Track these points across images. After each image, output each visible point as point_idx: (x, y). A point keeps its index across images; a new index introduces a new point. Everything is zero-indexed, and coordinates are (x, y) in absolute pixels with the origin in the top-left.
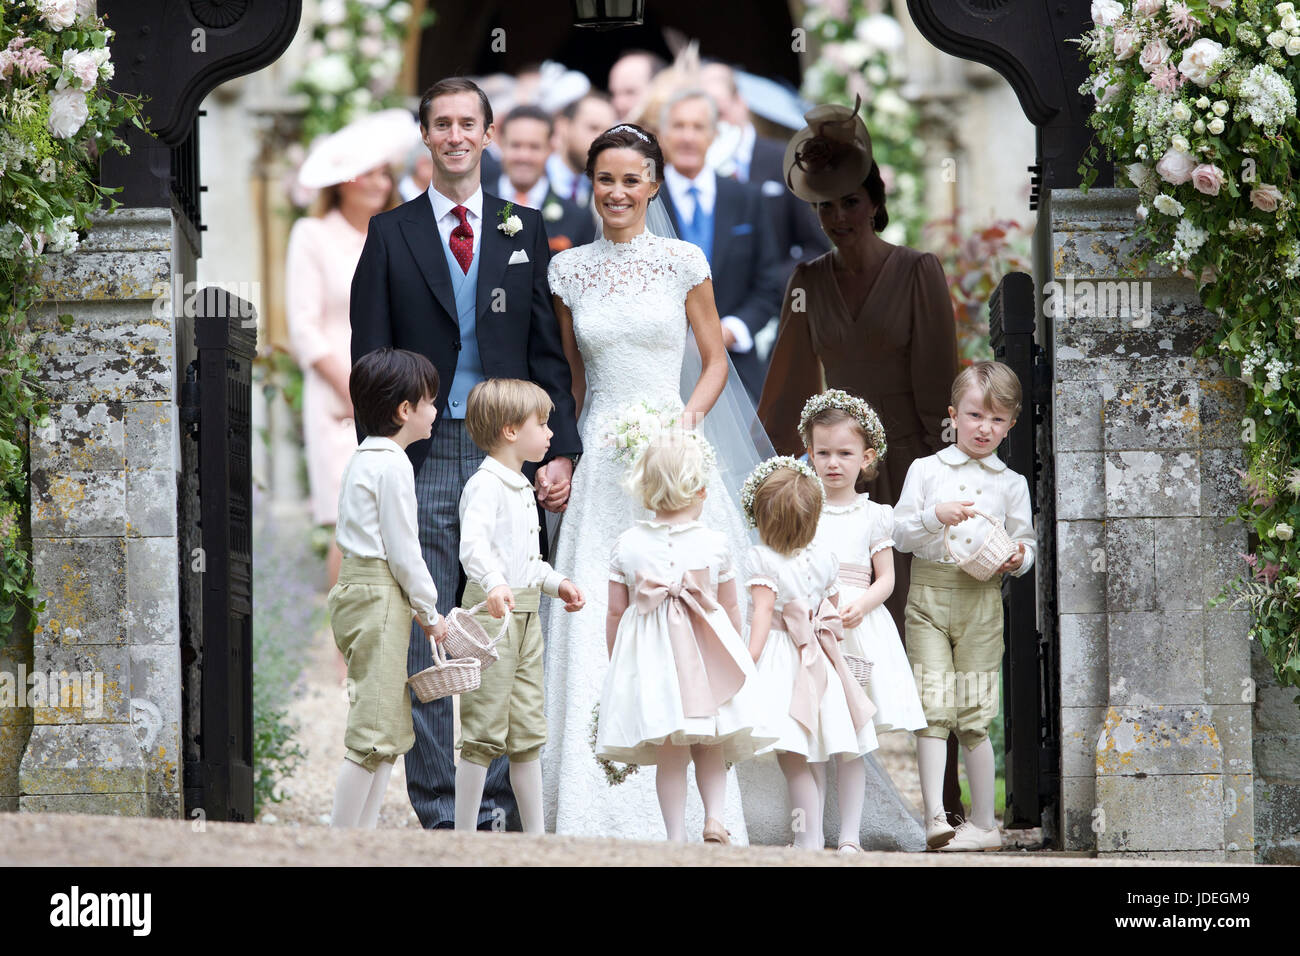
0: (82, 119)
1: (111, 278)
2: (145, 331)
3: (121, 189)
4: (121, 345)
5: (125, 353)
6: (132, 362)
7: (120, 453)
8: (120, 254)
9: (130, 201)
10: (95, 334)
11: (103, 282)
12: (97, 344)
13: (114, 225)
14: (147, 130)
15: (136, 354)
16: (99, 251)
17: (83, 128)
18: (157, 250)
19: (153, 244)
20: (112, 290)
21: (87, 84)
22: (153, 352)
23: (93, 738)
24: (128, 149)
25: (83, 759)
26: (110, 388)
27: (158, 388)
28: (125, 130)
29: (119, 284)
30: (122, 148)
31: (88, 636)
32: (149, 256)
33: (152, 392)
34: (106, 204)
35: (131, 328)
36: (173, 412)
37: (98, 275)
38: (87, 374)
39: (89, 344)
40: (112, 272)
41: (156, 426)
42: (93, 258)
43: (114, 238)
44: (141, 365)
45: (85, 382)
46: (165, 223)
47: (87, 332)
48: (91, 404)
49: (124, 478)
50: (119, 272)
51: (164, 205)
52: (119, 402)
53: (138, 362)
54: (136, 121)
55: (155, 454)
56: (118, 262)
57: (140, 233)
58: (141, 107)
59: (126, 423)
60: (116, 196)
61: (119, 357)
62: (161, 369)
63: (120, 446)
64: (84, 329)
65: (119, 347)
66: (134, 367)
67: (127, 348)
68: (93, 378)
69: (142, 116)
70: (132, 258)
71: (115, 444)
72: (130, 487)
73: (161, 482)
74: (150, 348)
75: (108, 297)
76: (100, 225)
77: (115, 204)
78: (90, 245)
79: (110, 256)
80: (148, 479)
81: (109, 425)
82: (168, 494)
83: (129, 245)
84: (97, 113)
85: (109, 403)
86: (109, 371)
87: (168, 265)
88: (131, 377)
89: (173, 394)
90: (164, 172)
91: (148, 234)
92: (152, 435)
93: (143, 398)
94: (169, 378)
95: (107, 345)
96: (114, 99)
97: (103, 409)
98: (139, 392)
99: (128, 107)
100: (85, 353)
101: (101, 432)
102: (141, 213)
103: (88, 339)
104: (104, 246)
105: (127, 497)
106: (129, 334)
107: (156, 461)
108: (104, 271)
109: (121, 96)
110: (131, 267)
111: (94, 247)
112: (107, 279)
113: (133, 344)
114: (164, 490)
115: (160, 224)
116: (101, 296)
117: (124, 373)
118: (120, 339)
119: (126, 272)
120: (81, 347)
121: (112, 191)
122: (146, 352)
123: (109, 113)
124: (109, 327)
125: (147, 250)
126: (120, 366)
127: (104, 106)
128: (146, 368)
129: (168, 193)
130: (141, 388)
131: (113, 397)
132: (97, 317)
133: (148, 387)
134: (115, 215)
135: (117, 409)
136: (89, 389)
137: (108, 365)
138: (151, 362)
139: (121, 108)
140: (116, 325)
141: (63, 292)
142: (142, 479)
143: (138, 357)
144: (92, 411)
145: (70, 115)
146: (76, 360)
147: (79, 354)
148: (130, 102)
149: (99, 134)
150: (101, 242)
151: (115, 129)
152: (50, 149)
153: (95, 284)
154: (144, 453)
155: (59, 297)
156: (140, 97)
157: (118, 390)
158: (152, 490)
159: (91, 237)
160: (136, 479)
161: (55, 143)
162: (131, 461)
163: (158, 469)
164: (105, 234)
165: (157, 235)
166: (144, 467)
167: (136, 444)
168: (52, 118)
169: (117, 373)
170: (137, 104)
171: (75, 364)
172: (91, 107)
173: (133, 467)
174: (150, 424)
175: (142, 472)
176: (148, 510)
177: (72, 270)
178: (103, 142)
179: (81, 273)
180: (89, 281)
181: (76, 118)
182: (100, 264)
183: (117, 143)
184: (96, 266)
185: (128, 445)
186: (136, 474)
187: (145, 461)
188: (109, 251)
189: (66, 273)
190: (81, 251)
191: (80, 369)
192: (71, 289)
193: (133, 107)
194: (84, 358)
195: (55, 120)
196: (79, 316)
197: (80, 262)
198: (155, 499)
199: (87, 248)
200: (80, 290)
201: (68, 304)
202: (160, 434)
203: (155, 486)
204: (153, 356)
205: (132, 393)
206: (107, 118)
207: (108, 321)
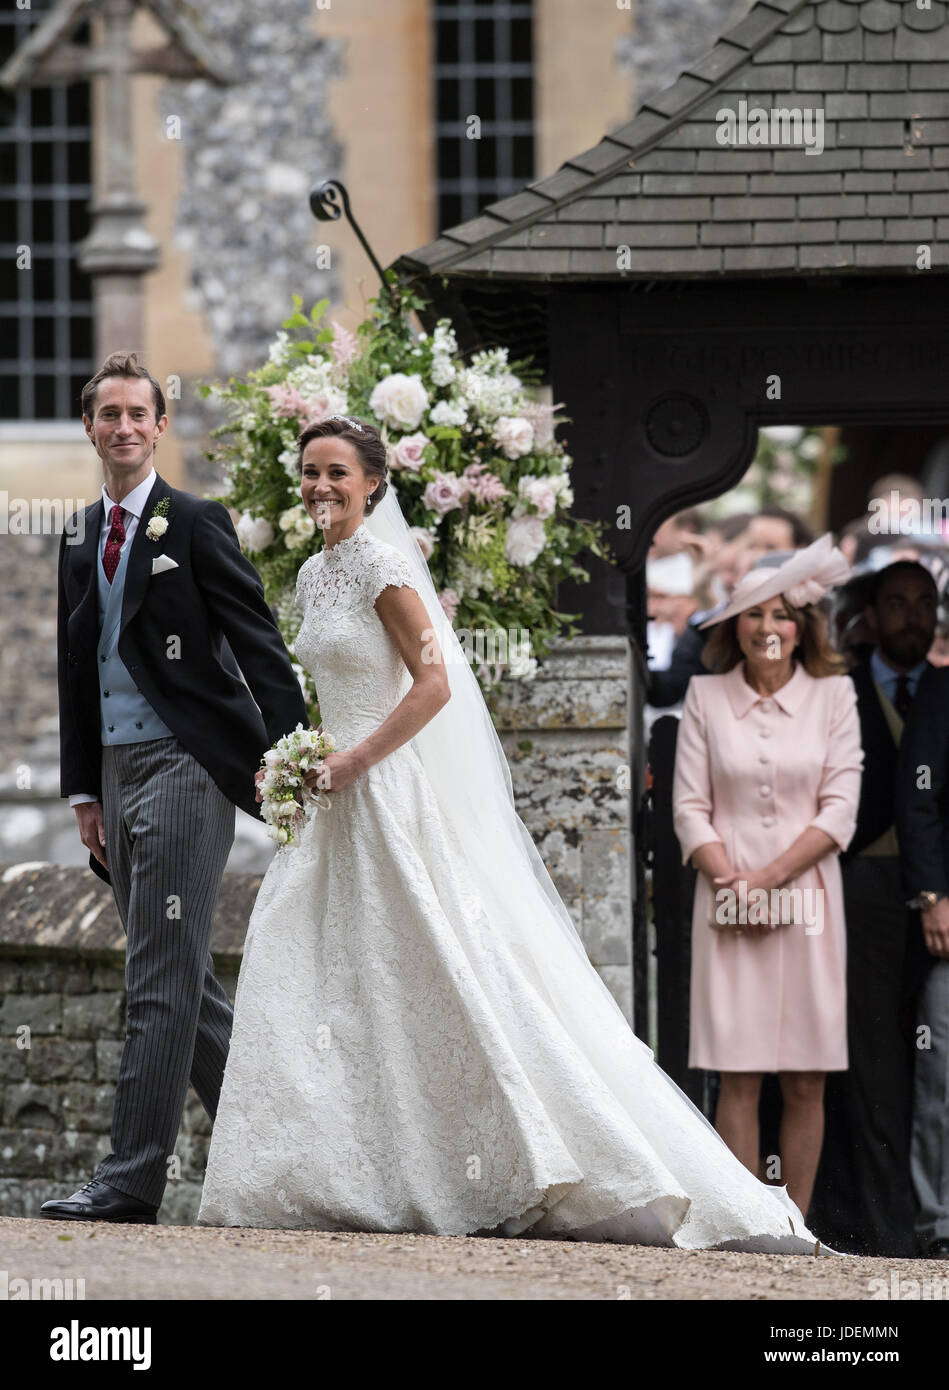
0: (540, 547)
1: (567, 706)
2: (603, 759)
3: (580, 617)
4: (577, 773)
5: (579, 781)
6: (588, 790)
7: (575, 881)
8: (576, 683)
9: (589, 629)
10: (551, 762)
11: (559, 710)
12: (553, 772)
13: (570, 653)
14: (606, 557)
15: (592, 783)
16: (555, 679)
17: (541, 557)
18: (614, 679)
19: (609, 673)
20: (569, 718)
21: (545, 511)
22: (609, 780)
24: (587, 577)
26: (566, 816)
27: (614, 816)
28: (583, 557)
29: (575, 712)
30: (581, 577)
32: (605, 685)
33: (608, 820)
34: (565, 631)
35: (588, 757)
36: (626, 841)
37: (554, 703)
38: (544, 802)
39: (545, 772)
40: (569, 700)
41: (613, 854)
42: (550, 686)
43: (570, 666)
44: (597, 794)
45: (540, 810)
46: (620, 652)
47: (544, 760)
48: (547, 832)
49: (580, 906)
50: (575, 700)
51: (619, 632)
52: (575, 830)
53: (594, 790)
54: (595, 549)
55: (611, 882)
56: (574, 690)
57: (597, 661)
58: (599, 534)
59: (582, 851)
60: (576, 624)
61: (575, 786)
62: (616, 797)
63: (576, 875)
64: (540, 757)
65: (575, 775)
66: (590, 795)
67: (583, 776)
68: (550, 806)
69: (602, 542)
70: (589, 686)
71: (571, 872)
72: (586, 915)
73: (617, 910)
74: (606, 776)
75: (564, 726)
76: (557, 653)
77: (574, 631)
78: (547, 672)
79: (566, 684)
80: (604, 907)
81: (565, 853)
82: (624, 922)
83: (585, 673)
84: (555, 540)
85: (565, 831)
86: (566, 799)
87: (624, 693)
88: (587, 805)
89: (627, 824)
90: (619, 601)
91: (604, 663)
92: (608, 864)
93: (599, 826)
94: (624, 806)
95: (563, 773)
96: (572, 526)
97: (559, 838)
98: (595, 820)
99: (585, 534)
100: (541, 782)
101: (557, 859)
102: (597, 642)
103: (544, 767)
104: (560, 674)
105: (583, 925)
106: (586, 762)
107: (612, 889)
108: (561, 698)
109: (580, 523)
110: (588, 695)
111: (550, 675)
112: (563, 707)
113: (590, 772)
114: (619, 918)
115: (617, 652)
116: (557, 724)
117: (580, 800)
118: (577, 767)
119: (583, 700)
120: (537, 774)
121: (570, 618)
122: (603, 780)
123: (568, 540)
124: (565, 755)
125: (603, 678)
126: (576, 794)
127: (563, 532)
128: (602, 796)
129: (623, 622)
130: (597, 816)
131: (569, 825)
132: (553, 745)
133: (604, 815)
134: (570, 644)
135: (573, 837)
136: (545, 817)
137: (564, 793)
138: (607, 791)
139: (579, 535)
140: (572, 753)
141: (520, 720)
142: (598, 907)
143: (594, 786)
144: (548, 839)
145: (527, 542)
146: (532, 788)
147: (535, 782)
148: (588, 529)
149: (557, 562)
150: (557, 670)
151: (573, 557)
152: (507, 577)
153: (551, 712)
154: (600, 881)
155: (515, 725)
156: (598, 524)
157: (574, 818)
158: (607, 919)
159: (547, 665)
160: (592, 907)
161: (512, 571)
162: (587, 889)
163: (614, 897)
164: (561, 662)
165: (613, 663)
166: (600, 895)
167: (592, 872)
168: (509, 546)
169: (572, 801)
170: (595, 531)
171: (531, 792)
172: (548, 533)
173: (589, 895)
174: (606, 852)
175: (597, 901)
176: (603, 938)
177: (528, 698)
178: (563, 569)
179: (537, 701)
180: (545, 709)
181: (533, 545)
182: (556, 692)
183: (576, 571)
184: (553, 694)
185: (584, 873)
186: (592, 902)
187: (600, 889)
188: (566, 679)
189: (522, 701)
190: (539, 679)
191: (536, 797)
192: (527, 717)
193: (591, 534)
194: (539, 786)
195: (512, 548)
196: (537, 743)
197: (536, 690)
198: (611, 927)
199: (543, 675)
200: (536, 718)
201: (525, 731)
202: (616, 863)
203: (611, 916)
204: (609, 785)
205: (588, 822)
206: (566, 545)
207: (564, 749)
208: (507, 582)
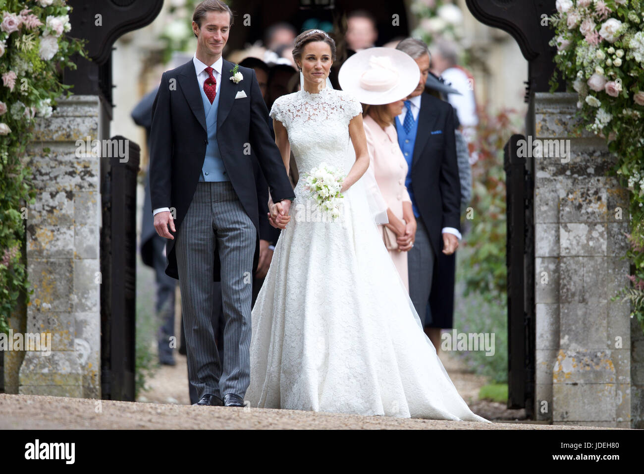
0: (55, 51)
1: (68, 130)
2: (85, 157)
3: (73, 86)
5: (74, 167)
6: (78, 172)
7: (71, 217)
8: (72, 118)
9: (77, 92)
10: (60, 158)
11: (64, 132)
12: (61, 163)
13: (70, 104)
14: (87, 57)
15: (80, 168)
16: (62, 116)
17: (56, 56)
18: (91, 117)
19: (89, 114)
20: (69, 136)
21: (58, 33)
22: (88, 167)
23: (56, 358)
24: (75, 67)
25: (51, 368)
26: (67, 184)
27: (91, 185)
28: (75, 57)
29: (72, 133)
30: (73, 67)
31: (54, 308)
32: (87, 120)
33: (88, 187)
34: (65, 93)
36: (98, 197)
37: (62, 129)
39: (57, 163)
40: (69, 127)
41: (90, 204)
42: (59, 120)
43: (70, 110)
44: (83, 174)
45: (54, 181)
47: (56, 156)
48: (57, 193)
49: (73, 230)
50: (72, 127)
51: (94, 94)
52: (71, 192)
53: (81, 172)
54: (81, 53)
55: (89, 218)
56: (72, 122)
57: (83, 108)
58: (83, 45)
59: (75, 202)
60: (71, 90)
61: (71, 170)
62: (92, 175)
63: (71, 214)
64: (54, 155)
65: (72, 164)
66: (79, 174)
67: (76, 165)
68: (59, 180)
69: (85, 49)
70: (79, 120)
71: (69, 213)
72: (76, 234)
73: (92, 231)
74: (87, 165)
75: (67, 140)
76: (63, 104)
77: (70, 93)
78: (58, 113)
79: (67, 119)
80: (85, 230)
81: (66, 203)
82: (95, 238)
83: (77, 114)
84: (62, 48)
85: (66, 192)
86: (67, 176)
87: (96, 124)
88: (77, 179)
89: (98, 189)
90: (95, 78)
91: (87, 109)
92: (87, 209)
93: (83, 190)
94: (96, 180)
95: (66, 163)
96: (70, 41)
97: (63, 195)
98: (81, 187)
99: (77, 46)
100: (55, 167)
101: (62, 206)
102: (83, 98)
103: (56, 160)
104: (65, 114)
105: (75, 238)
106: (77, 158)
107: (89, 221)
108: (65, 126)
109: (75, 40)
110: (78, 125)
111: (60, 114)
112: (66, 130)
113: (79, 163)
114: (93, 236)
115: (94, 104)
116: (63, 139)
117: (74, 177)
118: (72, 160)
119: (76, 127)
120: (53, 164)
121: (68, 87)
122: (85, 167)
123: (68, 48)
124: (67, 154)
125: (86, 116)
126: (72, 174)
127: (66, 45)
128: (85, 175)
129: (97, 88)
130: (82, 185)
131: (68, 189)
132: (61, 149)
133: (86, 184)
134: (70, 99)
135: (70, 195)
136: (56, 185)
137: (66, 173)
138: (88, 172)
139: (73, 46)
140: (70, 153)
141: (44, 137)
142: (82, 230)
143: (81, 170)
144: (58, 196)
145: (49, 48)
146: (50, 170)
147: (52, 168)
148: (78, 43)
149: (63, 59)
150: (63, 112)
151: (69, 57)
152: (40, 66)
153: (60, 133)
154: (83, 217)
155: (42, 139)
156: (83, 41)
157: (71, 186)
158: (87, 236)
159: (58, 109)
160: (79, 230)
161: (43, 63)
162: (77, 221)
163: (90, 225)
164: (65, 108)
165: (91, 109)
166: (83, 224)
167: (79, 213)
168: (40, 50)
169: (70, 177)
170: (81, 44)
171: (50, 173)
172: (59, 45)
173: (78, 224)
174: (86, 203)
175: (82, 227)
176: (85, 245)
177: (49, 126)
178: (64, 63)
179: (53, 127)
180: (57, 131)
181: (52, 50)
182: (63, 123)
183: (71, 64)
184: (61, 124)
185: (75, 214)
186: (79, 227)
187: (83, 221)
188: (67, 116)
189: (45, 127)
190: (53, 116)
191: (52, 175)
192: (48, 135)
193: (80, 45)
194: (54, 170)
195: (42, 51)
196: (52, 148)
197: (53, 122)
198: (89, 240)
199: (56, 115)
200: (53, 135)
201: (47, 142)
202: (92, 208)
203: (89, 234)
204: (88, 169)
205: (78, 188)
206: (66, 51)
207: (66, 151)
208: (40, 68)
